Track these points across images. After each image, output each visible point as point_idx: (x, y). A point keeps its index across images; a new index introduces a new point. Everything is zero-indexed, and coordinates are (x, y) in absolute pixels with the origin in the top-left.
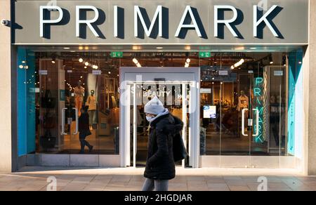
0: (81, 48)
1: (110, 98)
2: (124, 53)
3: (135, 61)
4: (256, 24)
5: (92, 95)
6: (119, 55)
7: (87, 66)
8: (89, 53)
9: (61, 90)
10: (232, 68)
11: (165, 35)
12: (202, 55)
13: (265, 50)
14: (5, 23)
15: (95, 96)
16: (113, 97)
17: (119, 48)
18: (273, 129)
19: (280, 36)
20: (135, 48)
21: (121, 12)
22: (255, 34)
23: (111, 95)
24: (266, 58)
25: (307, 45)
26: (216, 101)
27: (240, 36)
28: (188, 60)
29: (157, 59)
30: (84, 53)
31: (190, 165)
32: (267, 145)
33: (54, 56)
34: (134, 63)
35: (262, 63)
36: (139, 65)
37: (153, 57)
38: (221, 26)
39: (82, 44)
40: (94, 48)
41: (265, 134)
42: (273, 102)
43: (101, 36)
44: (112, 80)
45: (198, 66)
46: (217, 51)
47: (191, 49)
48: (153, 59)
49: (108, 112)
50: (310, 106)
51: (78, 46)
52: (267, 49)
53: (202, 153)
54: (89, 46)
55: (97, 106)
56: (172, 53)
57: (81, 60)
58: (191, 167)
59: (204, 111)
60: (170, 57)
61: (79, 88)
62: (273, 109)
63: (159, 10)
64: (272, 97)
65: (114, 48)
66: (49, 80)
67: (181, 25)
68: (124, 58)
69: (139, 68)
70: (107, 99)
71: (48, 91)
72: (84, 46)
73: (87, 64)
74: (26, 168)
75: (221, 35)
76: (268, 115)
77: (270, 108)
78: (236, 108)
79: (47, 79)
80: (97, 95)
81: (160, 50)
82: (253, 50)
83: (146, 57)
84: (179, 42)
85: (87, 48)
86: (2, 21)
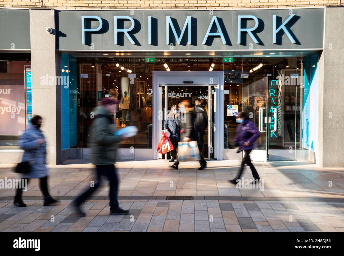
0: (117, 54)
1: (141, 99)
2: (156, 58)
3: (166, 66)
4: (275, 32)
5: (125, 96)
6: (152, 61)
7: (122, 71)
8: (124, 58)
9: (99, 92)
10: (251, 71)
11: (194, 42)
12: (226, 60)
13: (281, 55)
14: (49, 31)
15: (128, 97)
16: (143, 98)
17: (152, 54)
18: (287, 125)
19: (298, 43)
20: (166, 54)
21: (154, 22)
22: (274, 41)
23: (141, 96)
24: (282, 63)
25: (322, 50)
26: (233, 101)
27: (261, 43)
28: (213, 65)
29: (184, 64)
30: (120, 58)
31: (215, 157)
32: (282, 140)
33: (93, 61)
34: (164, 68)
35: (278, 66)
36: (168, 70)
37: (181, 63)
38: (244, 35)
39: (119, 51)
40: (129, 54)
41: (280, 130)
42: (287, 101)
43: (137, 43)
44: (142, 83)
45: (222, 70)
46: (238, 56)
47: (216, 55)
48: (181, 65)
49: (139, 111)
50: (325, 106)
51: (115, 52)
52: (283, 54)
53: (225, 147)
54: (124, 52)
55: (130, 106)
56: (197, 59)
57: (118, 65)
58: (216, 159)
59: (228, 110)
60: (195, 63)
61: (114, 90)
62: (288, 108)
63: (189, 19)
64: (287, 97)
65: (147, 54)
66: (89, 82)
67: (208, 34)
68: (156, 63)
69: (169, 72)
70: (138, 100)
71: (87, 92)
72: (120, 52)
73: (123, 68)
74: (68, 161)
75: (244, 42)
76: (283, 113)
77: (285, 108)
78: (252, 107)
79: (86, 82)
80: (129, 96)
81: (188, 56)
82: (272, 55)
83: (174, 63)
84: (206, 49)
85: (122, 54)
86: (47, 29)
